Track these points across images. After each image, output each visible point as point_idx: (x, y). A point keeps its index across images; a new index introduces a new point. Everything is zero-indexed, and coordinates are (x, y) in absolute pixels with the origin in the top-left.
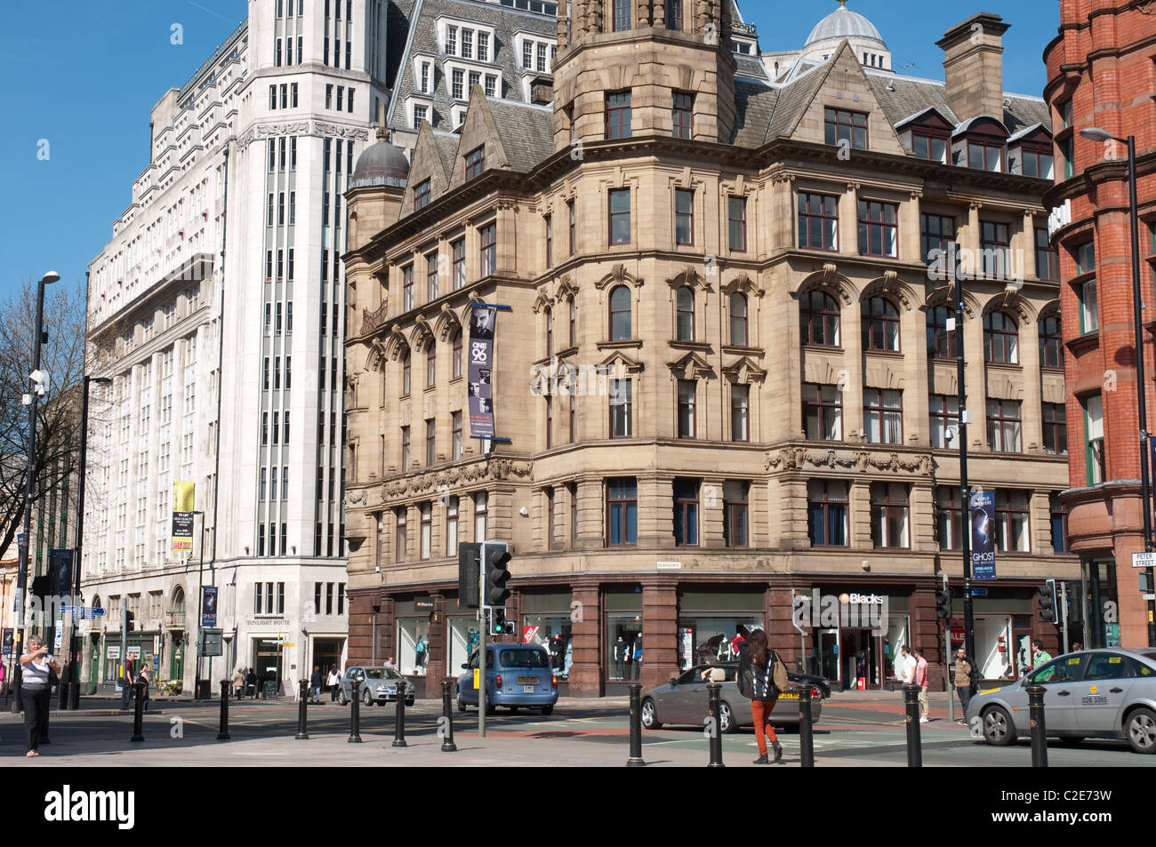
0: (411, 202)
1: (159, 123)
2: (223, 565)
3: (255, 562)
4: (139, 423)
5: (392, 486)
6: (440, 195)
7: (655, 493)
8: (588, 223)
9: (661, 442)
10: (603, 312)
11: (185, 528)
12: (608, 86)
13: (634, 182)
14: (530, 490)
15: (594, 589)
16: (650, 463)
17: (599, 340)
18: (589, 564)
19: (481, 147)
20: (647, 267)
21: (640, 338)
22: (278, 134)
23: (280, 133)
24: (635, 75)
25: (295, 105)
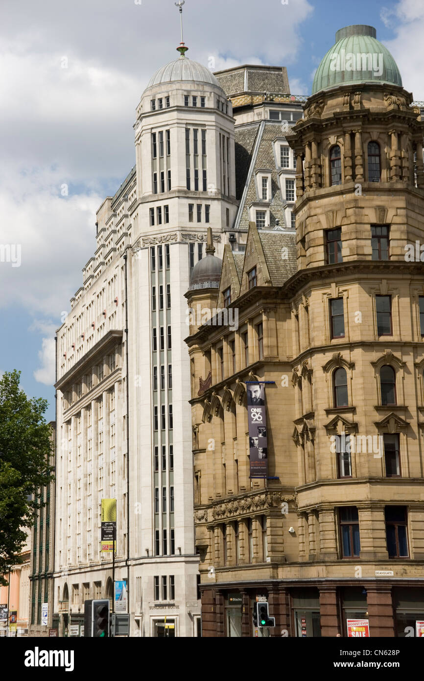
0: (222, 302)
1: (101, 222)
2: (134, 562)
3: (153, 560)
4: (87, 452)
5: (218, 508)
6: (236, 299)
7: (370, 518)
8: (316, 324)
9: (372, 481)
10: (328, 387)
11: (110, 534)
12: (325, 226)
13: (345, 293)
14: (296, 514)
15: (333, 591)
16: (366, 496)
17: (326, 407)
18: (328, 572)
19: (255, 268)
20: (357, 355)
21: (354, 404)
22: (157, 244)
23: (158, 243)
24: (343, 217)
25: (167, 221)
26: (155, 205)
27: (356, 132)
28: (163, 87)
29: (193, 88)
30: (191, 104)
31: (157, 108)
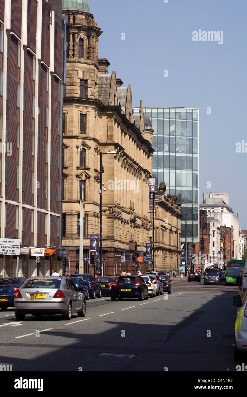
15: (74, 251)
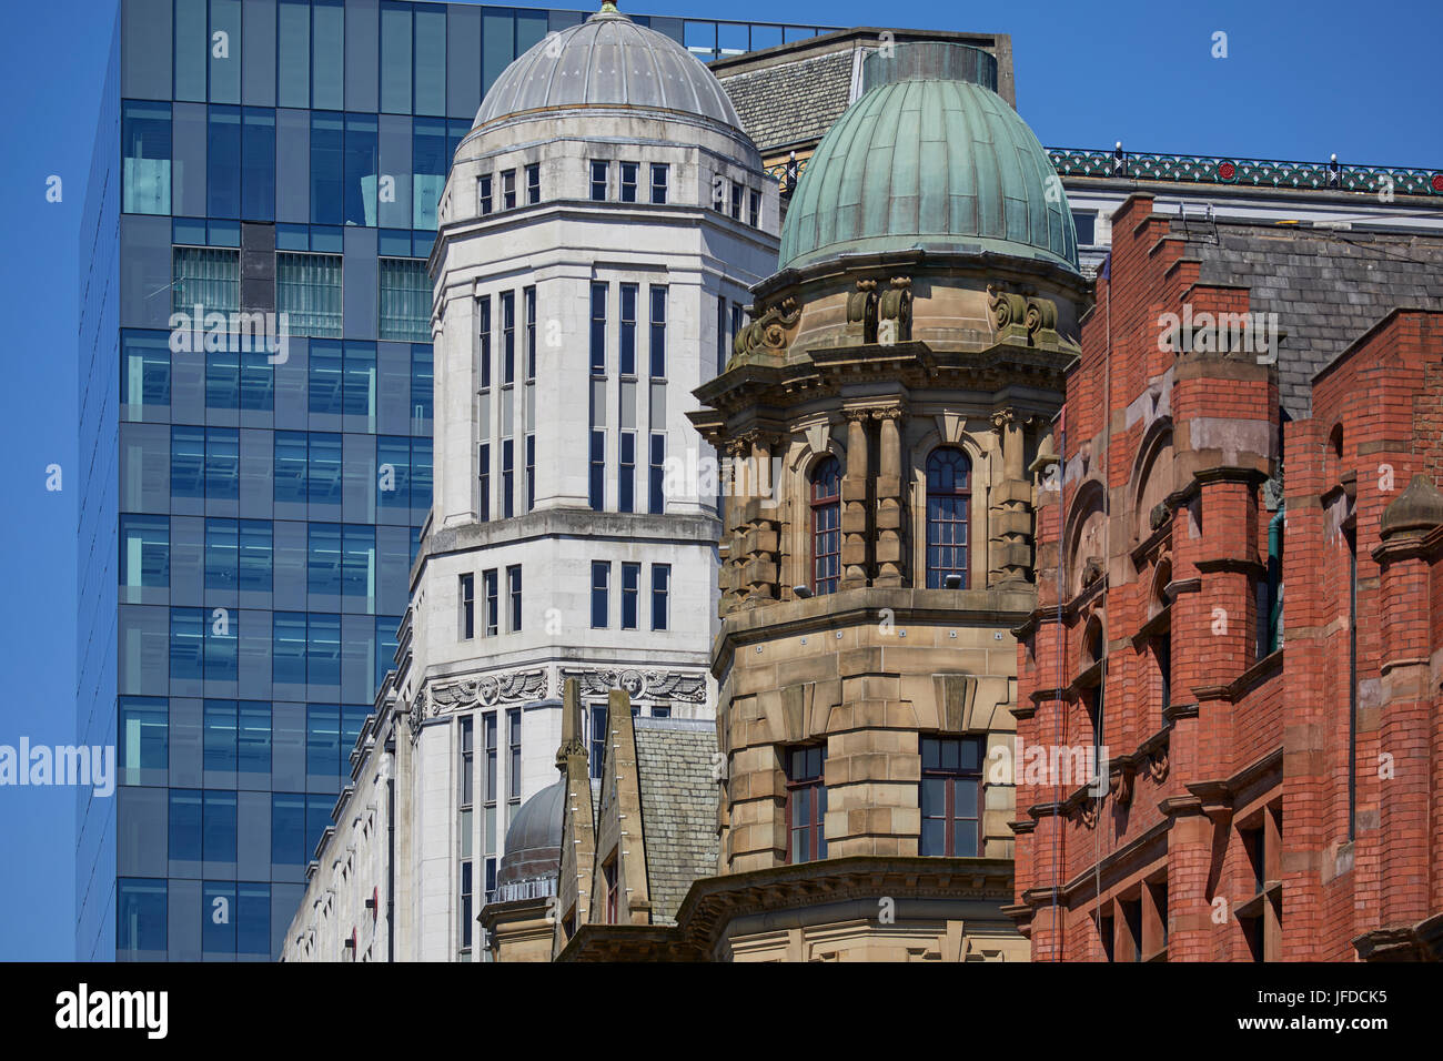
12: (780, 733)
22: (480, 705)
23: (483, 702)
24: (833, 706)
25: (517, 626)
26: (478, 563)
27: (883, 418)
28: (519, 129)
29: (624, 133)
30: (614, 193)
31: (498, 204)
